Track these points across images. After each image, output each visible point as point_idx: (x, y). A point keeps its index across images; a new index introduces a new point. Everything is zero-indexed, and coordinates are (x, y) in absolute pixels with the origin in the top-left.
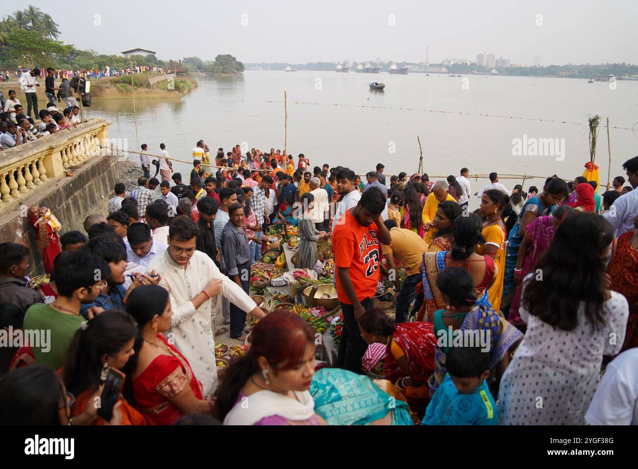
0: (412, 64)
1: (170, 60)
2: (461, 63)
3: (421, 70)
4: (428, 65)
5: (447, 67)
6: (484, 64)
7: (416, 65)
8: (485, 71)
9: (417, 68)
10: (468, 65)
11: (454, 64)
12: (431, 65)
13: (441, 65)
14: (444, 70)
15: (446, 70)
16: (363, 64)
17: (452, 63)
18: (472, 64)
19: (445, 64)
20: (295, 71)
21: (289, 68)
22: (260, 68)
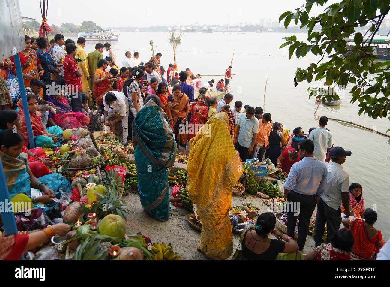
0: (219, 26)
1: (53, 25)
2: (249, 25)
3: (224, 30)
4: (229, 26)
5: (241, 28)
6: (265, 25)
7: (221, 27)
8: (265, 30)
9: (222, 28)
10: (255, 26)
11: (245, 26)
12: (231, 27)
13: (237, 27)
14: (239, 29)
15: (241, 30)
16: (186, 27)
17: (244, 25)
18: (257, 25)
19: (240, 25)
20: (142, 32)
21: (137, 30)
22: (118, 31)
